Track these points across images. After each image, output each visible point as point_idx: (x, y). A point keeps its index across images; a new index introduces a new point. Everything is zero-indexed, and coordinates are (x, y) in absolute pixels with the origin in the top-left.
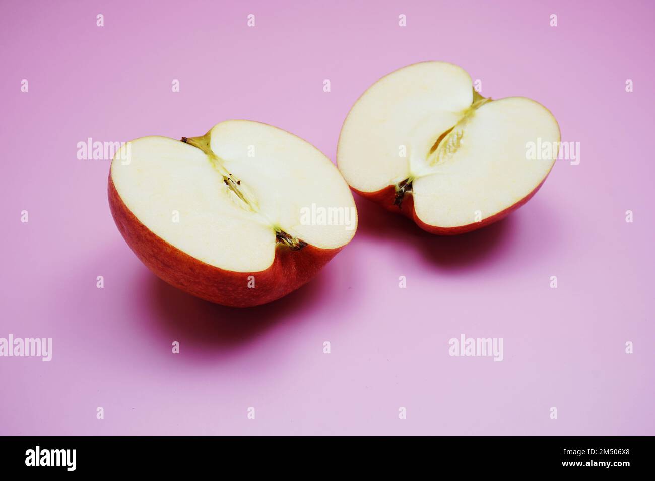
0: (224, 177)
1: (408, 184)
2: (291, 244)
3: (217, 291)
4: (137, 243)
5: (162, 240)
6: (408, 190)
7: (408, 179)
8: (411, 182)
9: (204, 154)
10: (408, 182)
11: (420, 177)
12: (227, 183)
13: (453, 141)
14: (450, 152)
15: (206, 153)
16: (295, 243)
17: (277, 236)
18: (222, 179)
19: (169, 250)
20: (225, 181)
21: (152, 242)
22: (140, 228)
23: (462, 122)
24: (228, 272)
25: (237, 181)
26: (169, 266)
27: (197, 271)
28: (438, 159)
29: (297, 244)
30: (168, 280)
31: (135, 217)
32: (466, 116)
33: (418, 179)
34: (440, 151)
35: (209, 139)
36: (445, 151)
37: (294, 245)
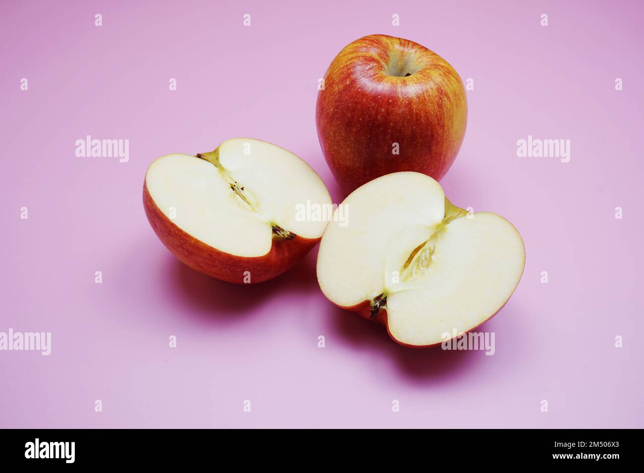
0: (231, 184)
1: (382, 300)
2: (283, 235)
3: (228, 272)
4: (167, 237)
5: (187, 234)
6: (383, 306)
7: (382, 294)
8: (386, 298)
9: (215, 167)
10: (383, 298)
11: (394, 293)
12: (234, 189)
13: (425, 256)
14: (422, 266)
15: (216, 166)
16: (287, 234)
17: (273, 230)
18: (229, 186)
19: (193, 242)
20: (232, 188)
21: (180, 236)
22: (171, 226)
23: (434, 236)
24: (237, 257)
25: (241, 187)
26: (192, 254)
27: (214, 257)
28: (411, 274)
29: (288, 235)
30: (191, 264)
31: (166, 217)
32: (439, 231)
33: (392, 294)
34: (413, 266)
35: (218, 154)
36: (418, 265)
37: (286, 236)
